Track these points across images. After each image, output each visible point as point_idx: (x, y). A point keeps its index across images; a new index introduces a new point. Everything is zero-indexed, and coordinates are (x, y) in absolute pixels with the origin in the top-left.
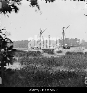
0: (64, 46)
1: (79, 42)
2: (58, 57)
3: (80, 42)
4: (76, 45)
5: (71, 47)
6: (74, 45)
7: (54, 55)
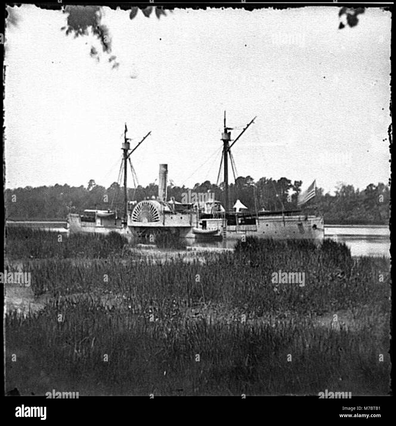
0: (231, 213)
1: (295, 197)
2: (202, 260)
3: (301, 193)
4: (283, 209)
5: (262, 214)
6: (273, 208)
7: (182, 253)
